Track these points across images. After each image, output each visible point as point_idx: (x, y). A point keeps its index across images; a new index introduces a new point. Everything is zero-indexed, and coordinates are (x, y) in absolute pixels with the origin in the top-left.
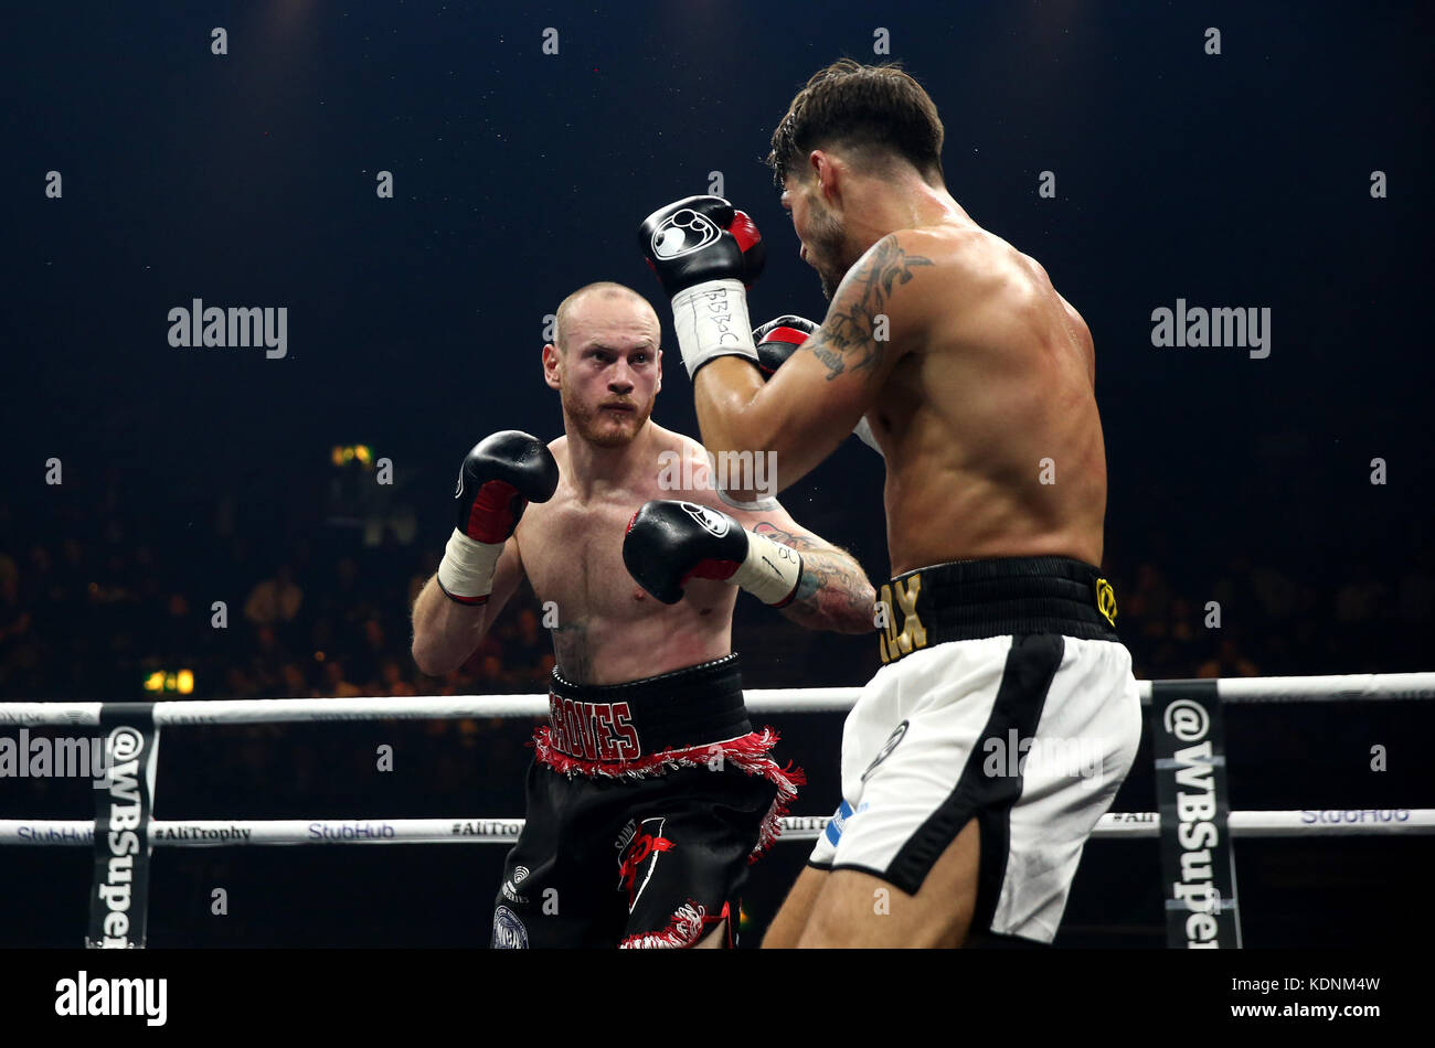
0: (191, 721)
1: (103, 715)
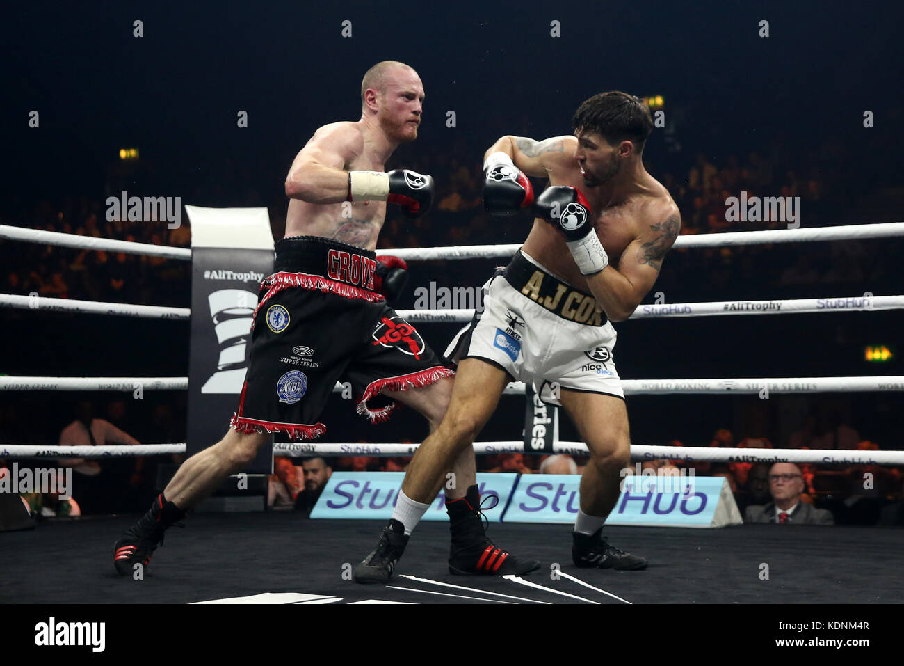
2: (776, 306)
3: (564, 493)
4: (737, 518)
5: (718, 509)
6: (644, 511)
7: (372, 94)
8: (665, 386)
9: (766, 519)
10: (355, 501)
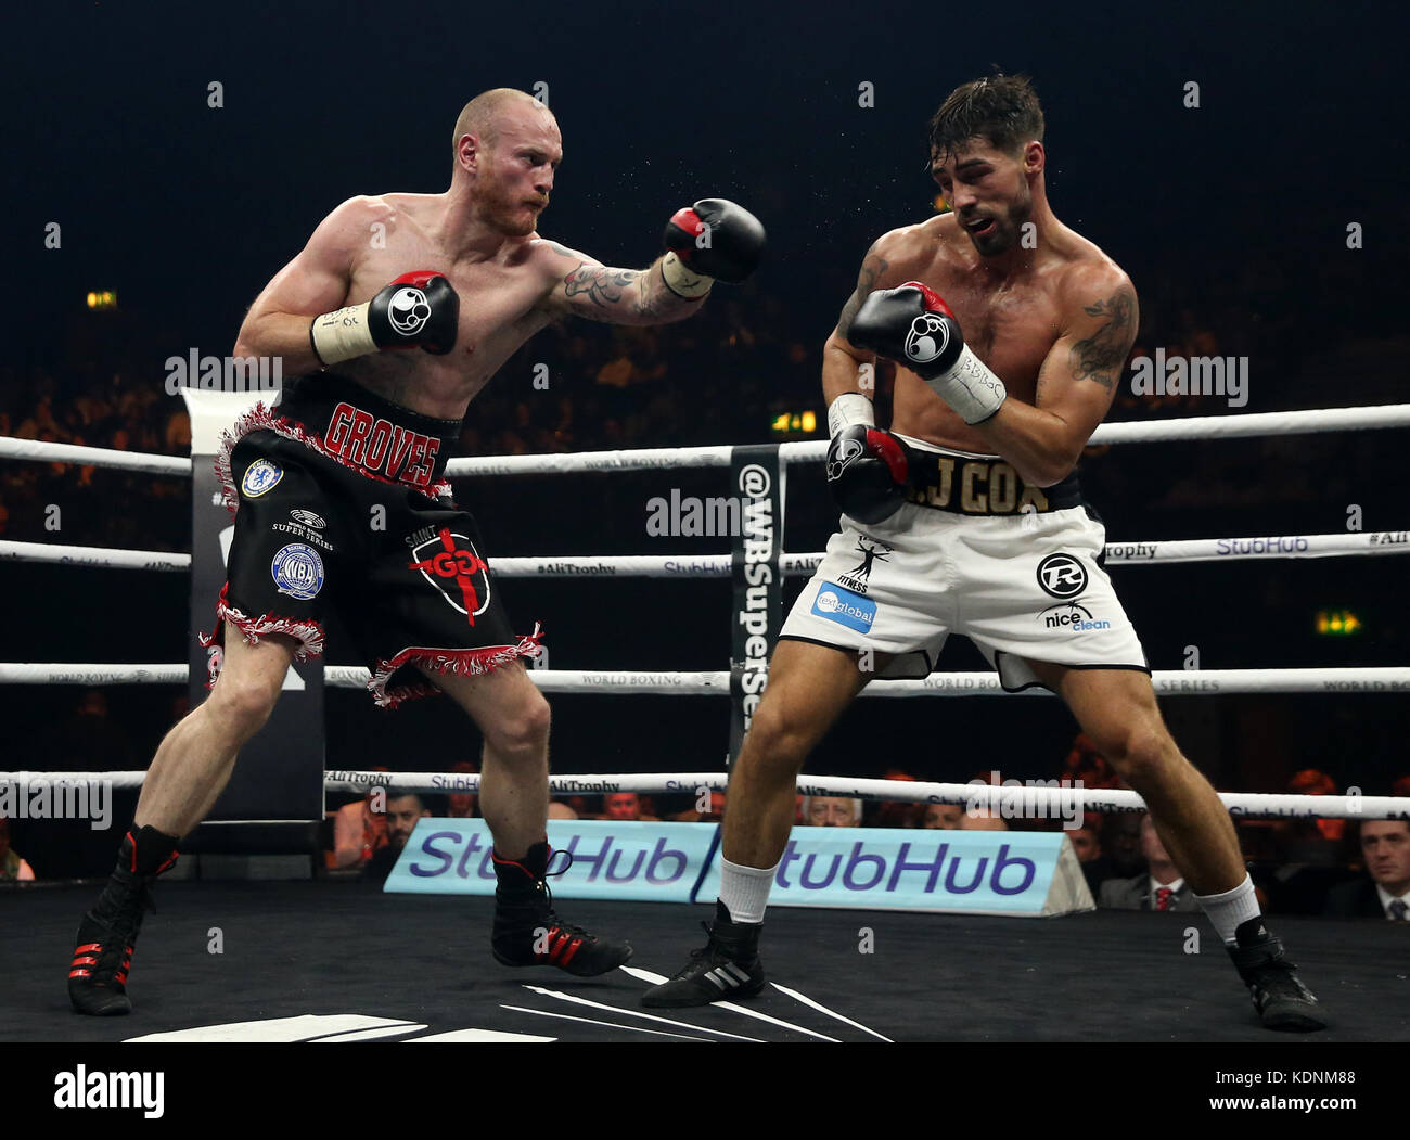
0: (811, 460)
1: (735, 456)
2: (1147, 551)
3: (797, 857)
4: (1086, 901)
5: (1054, 885)
6: (930, 887)
7: (472, 144)
8: (962, 684)
9: (1134, 902)
10: (455, 865)
